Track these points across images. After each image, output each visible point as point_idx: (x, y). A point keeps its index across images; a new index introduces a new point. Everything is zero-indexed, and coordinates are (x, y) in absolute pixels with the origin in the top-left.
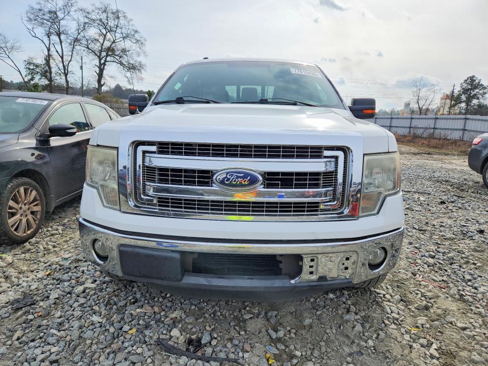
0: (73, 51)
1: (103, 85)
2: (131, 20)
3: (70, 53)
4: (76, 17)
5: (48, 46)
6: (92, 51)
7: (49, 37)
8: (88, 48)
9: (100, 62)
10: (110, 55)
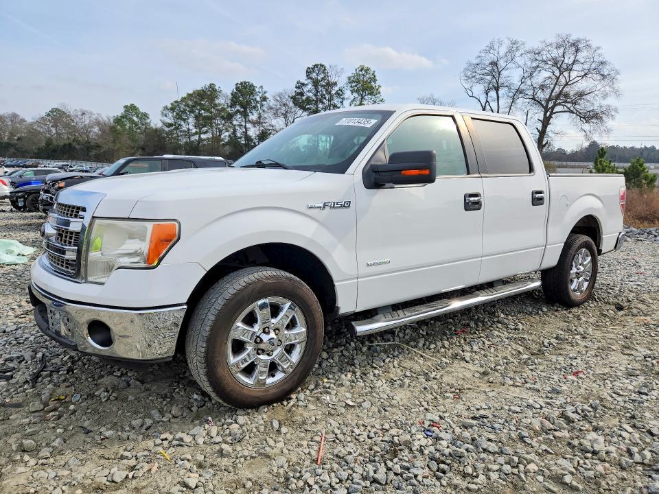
0: (511, 105)
1: (545, 145)
2: (598, 48)
3: (508, 110)
4: (521, 63)
5: (483, 105)
6: (538, 102)
7: (487, 94)
8: (534, 99)
9: (545, 114)
10: (559, 104)
